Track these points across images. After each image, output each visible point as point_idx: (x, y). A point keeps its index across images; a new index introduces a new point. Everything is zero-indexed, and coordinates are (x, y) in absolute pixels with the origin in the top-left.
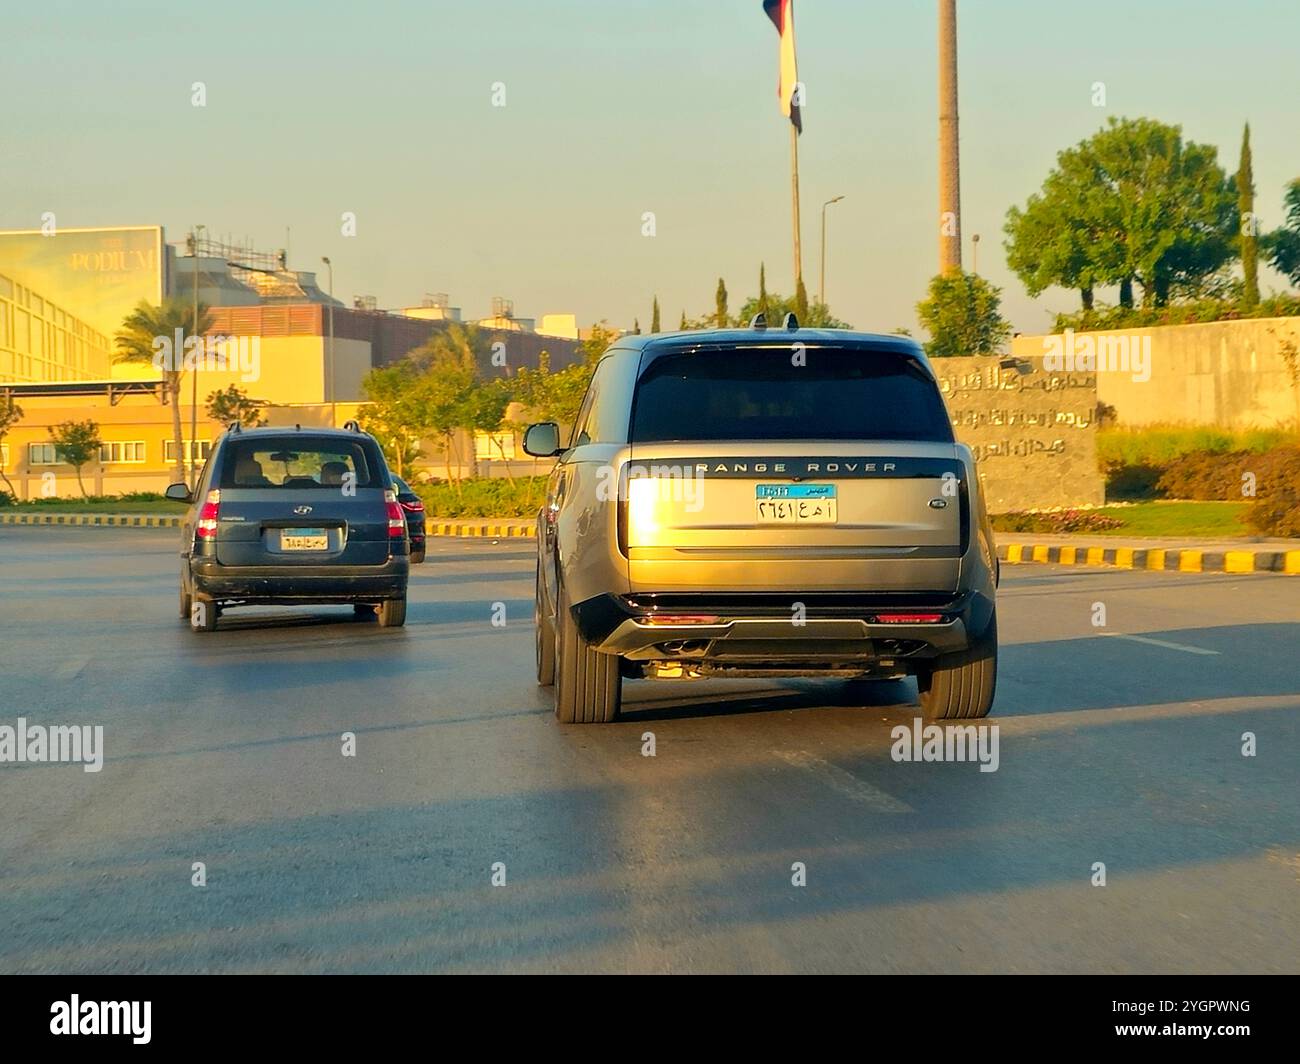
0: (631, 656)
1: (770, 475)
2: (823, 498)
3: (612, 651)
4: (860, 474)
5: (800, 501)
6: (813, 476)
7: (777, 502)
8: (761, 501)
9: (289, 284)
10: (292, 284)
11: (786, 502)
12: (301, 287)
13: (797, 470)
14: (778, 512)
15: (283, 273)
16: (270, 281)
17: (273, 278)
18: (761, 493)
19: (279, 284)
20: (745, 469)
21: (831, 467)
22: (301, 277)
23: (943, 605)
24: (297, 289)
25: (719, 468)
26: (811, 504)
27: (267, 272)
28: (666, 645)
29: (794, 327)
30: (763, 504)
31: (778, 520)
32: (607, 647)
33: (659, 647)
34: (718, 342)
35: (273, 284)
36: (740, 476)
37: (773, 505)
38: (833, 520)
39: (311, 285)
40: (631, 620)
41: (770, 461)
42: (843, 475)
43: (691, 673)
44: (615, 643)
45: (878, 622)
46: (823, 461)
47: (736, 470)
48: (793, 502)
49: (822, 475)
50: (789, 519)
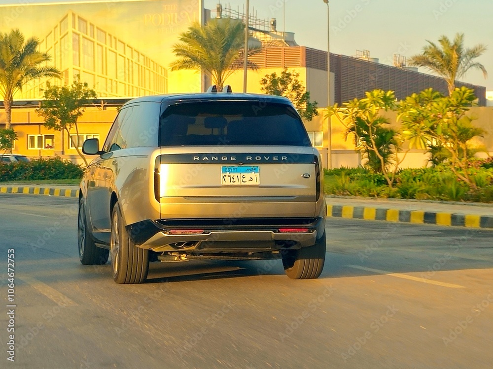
0: (156, 250)
1: (229, 162)
2: (253, 173)
3: (148, 247)
4: (271, 162)
5: (242, 174)
6: (249, 162)
7: (232, 175)
8: (224, 174)
9: (278, 39)
10: (280, 40)
11: (236, 175)
12: (285, 41)
13: (241, 159)
14: (232, 180)
15: (275, 33)
16: (267, 38)
17: (268, 36)
18: (224, 170)
19: (272, 40)
20: (217, 159)
21: (257, 158)
22: (286, 35)
23: (308, 224)
24: (283, 43)
25: (204, 159)
26: (248, 176)
27: (265, 32)
28: (176, 244)
29: (229, 92)
30: (225, 176)
31: (232, 183)
32: (145, 246)
33: (172, 245)
34: (199, 98)
35: (268, 39)
36: (214, 162)
37: (230, 176)
38: (258, 183)
39: (291, 40)
40: (161, 232)
41: (229, 155)
42: (263, 162)
43: (182, 258)
44: (149, 244)
45: (279, 232)
46: (253, 155)
47: (213, 159)
48: (239, 174)
49: (253, 162)
50: (237, 183)
